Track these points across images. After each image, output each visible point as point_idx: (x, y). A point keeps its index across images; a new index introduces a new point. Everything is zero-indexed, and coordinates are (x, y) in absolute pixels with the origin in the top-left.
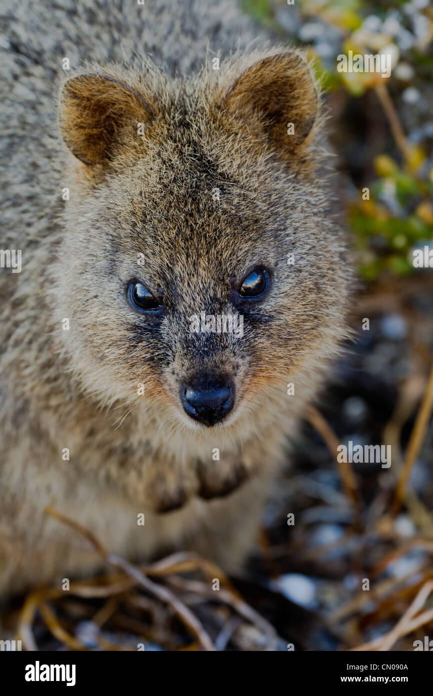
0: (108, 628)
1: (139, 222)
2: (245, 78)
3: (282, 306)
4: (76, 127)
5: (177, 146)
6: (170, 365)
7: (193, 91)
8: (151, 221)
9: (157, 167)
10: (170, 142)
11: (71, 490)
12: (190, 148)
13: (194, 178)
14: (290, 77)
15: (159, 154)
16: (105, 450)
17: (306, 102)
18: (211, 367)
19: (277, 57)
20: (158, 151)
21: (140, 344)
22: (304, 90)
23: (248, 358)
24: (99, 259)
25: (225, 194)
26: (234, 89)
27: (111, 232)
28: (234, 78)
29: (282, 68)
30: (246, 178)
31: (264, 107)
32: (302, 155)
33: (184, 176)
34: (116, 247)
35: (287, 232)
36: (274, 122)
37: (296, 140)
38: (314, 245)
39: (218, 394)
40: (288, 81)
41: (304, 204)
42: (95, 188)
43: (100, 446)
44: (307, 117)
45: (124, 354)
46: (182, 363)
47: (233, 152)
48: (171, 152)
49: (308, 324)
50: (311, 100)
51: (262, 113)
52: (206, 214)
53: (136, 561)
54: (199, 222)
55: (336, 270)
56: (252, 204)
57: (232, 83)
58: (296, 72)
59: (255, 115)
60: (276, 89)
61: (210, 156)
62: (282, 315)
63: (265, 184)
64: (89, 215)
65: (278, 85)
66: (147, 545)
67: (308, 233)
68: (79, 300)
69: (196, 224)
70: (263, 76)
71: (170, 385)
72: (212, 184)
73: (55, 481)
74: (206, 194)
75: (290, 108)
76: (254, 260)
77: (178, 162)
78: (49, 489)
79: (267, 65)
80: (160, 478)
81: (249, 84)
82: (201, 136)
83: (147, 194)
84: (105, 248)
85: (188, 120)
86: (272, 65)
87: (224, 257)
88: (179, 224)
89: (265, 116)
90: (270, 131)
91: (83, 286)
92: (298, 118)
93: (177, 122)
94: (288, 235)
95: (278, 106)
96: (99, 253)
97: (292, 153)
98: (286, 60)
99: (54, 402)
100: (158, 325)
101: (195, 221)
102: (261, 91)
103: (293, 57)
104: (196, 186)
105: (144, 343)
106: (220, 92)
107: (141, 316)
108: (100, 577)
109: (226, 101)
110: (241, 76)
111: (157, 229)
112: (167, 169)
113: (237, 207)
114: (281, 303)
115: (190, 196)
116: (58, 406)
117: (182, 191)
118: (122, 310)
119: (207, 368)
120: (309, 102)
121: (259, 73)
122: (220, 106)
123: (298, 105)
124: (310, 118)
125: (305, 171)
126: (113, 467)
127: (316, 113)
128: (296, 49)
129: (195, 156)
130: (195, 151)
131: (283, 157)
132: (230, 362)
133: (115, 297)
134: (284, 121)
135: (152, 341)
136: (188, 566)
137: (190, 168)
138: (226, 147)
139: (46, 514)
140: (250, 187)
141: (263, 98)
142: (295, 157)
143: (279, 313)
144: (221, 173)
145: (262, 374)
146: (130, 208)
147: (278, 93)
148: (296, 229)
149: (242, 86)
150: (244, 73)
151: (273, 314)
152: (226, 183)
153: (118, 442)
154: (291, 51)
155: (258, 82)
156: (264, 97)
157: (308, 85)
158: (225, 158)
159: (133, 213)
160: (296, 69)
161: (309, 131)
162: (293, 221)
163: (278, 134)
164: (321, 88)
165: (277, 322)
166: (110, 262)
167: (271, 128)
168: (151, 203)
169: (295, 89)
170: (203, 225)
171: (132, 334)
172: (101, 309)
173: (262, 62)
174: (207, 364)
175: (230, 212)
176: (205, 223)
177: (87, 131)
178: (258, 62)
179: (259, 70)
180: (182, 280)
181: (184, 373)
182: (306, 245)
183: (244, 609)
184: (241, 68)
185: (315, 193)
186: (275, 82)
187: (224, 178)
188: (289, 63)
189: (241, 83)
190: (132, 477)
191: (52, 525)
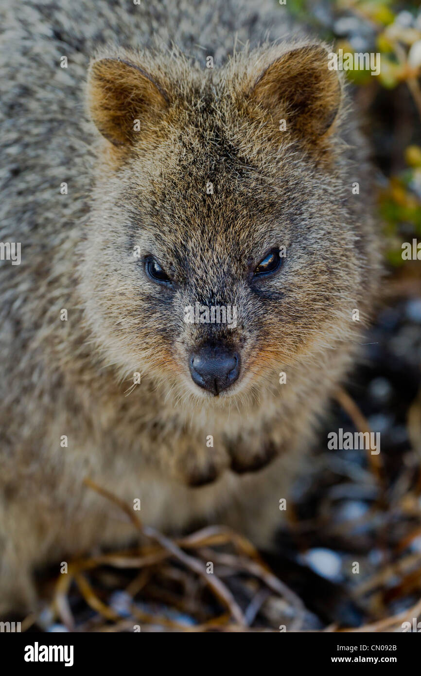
0: (140, 598)
1: (159, 201)
2: (273, 69)
3: (292, 284)
4: (102, 108)
5: (199, 131)
6: (180, 336)
7: (219, 80)
8: (170, 201)
9: (178, 150)
10: (192, 127)
11: (108, 464)
12: (212, 133)
13: (213, 161)
14: (316, 69)
15: (180, 138)
16: (137, 424)
17: (330, 93)
18: (218, 337)
19: (304, 49)
20: (179, 135)
21: (154, 315)
22: (329, 82)
23: (256, 333)
24: (121, 235)
25: (243, 177)
26: (262, 78)
27: (133, 210)
28: (263, 68)
29: (309, 60)
30: (265, 163)
31: (290, 98)
32: (324, 146)
33: (204, 158)
34: (137, 223)
35: (303, 217)
36: (299, 112)
37: (319, 130)
38: (329, 231)
39: (224, 363)
40: (314, 73)
41: (321, 191)
42: (119, 169)
43: (132, 421)
44: (331, 108)
45: (139, 324)
46: (191, 333)
47: (254, 138)
48: (192, 136)
49: (318, 303)
50: (334, 92)
51: (288, 104)
52: (223, 195)
53: (169, 532)
54: (216, 202)
55: (350, 257)
56: (269, 189)
57: (260, 73)
58: (322, 64)
59: (281, 105)
60: (302, 80)
61: (231, 141)
62: (292, 293)
63: (283, 170)
64: (112, 194)
65: (304, 77)
66: (181, 517)
67: (324, 219)
68: (100, 274)
69: (213, 203)
70: (290, 67)
71: (179, 354)
72: (231, 168)
73: (93, 454)
74: (225, 177)
75: (314, 100)
76: (271, 243)
77: (199, 145)
78: (87, 462)
79: (294, 56)
80: (191, 453)
81: (276, 74)
82: (224, 122)
83: (166, 175)
84: (126, 224)
85: (212, 106)
86: (300, 57)
87: (242, 237)
88: (196, 204)
89: (291, 107)
90: (294, 121)
91: (104, 261)
92: (322, 109)
93: (199, 108)
94: (303, 220)
95: (303, 97)
96: (120, 229)
97: (314, 143)
98: (313, 52)
99: (86, 377)
100: (171, 298)
101: (213, 201)
102: (287, 82)
103: (319, 49)
104: (215, 169)
105: (158, 315)
106: (249, 81)
107: (157, 286)
108: (134, 548)
109: (254, 91)
110: (269, 67)
111: (175, 208)
112: (187, 152)
113: (255, 190)
114: (291, 281)
115: (208, 177)
116: (92, 381)
117: (201, 173)
118: (139, 280)
119: (214, 337)
120: (333, 94)
121: (287, 64)
122: (248, 94)
123: (322, 96)
124: (333, 110)
125: (325, 161)
126: (144, 441)
127: (339, 105)
128: (322, 42)
129: (217, 141)
130: (217, 136)
131: (305, 147)
132: (238, 334)
133: (133, 269)
134: (309, 111)
135: (165, 312)
136: (220, 539)
137: (210, 151)
138: (247, 134)
139: (86, 485)
140: (268, 173)
141: (289, 90)
142: (317, 148)
143: (290, 290)
144: (240, 157)
145: (269, 349)
146: (151, 188)
147: (303, 84)
148: (311, 214)
149: (270, 76)
150: (272, 64)
151: (283, 291)
152: (245, 167)
153: (149, 417)
154: (317, 44)
155: (286, 72)
156: (290, 88)
157: (332, 77)
158: (245, 143)
159: (153, 193)
160: (322, 61)
161: (332, 122)
162: (309, 207)
163: (302, 125)
164: (344, 81)
165: (287, 300)
166: (130, 238)
167: (295, 118)
168: (170, 184)
169: (321, 81)
170: (220, 206)
171: (147, 304)
172: (120, 281)
173: (290, 53)
174: (215, 333)
175: (247, 195)
176: (222, 204)
177: (112, 112)
178: (286, 54)
179: (287, 62)
180: (195, 255)
181: (193, 342)
182: (320, 231)
183: (273, 582)
184: (269, 59)
185: (334, 183)
186: (301, 74)
187: (244, 162)
188: (315, 55)
189: (269, 73)
190: (163, 451)
191: (91, 496)
